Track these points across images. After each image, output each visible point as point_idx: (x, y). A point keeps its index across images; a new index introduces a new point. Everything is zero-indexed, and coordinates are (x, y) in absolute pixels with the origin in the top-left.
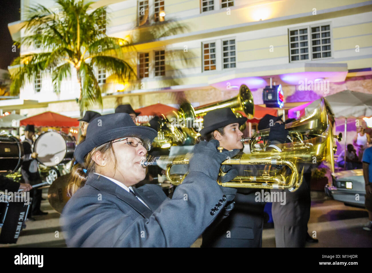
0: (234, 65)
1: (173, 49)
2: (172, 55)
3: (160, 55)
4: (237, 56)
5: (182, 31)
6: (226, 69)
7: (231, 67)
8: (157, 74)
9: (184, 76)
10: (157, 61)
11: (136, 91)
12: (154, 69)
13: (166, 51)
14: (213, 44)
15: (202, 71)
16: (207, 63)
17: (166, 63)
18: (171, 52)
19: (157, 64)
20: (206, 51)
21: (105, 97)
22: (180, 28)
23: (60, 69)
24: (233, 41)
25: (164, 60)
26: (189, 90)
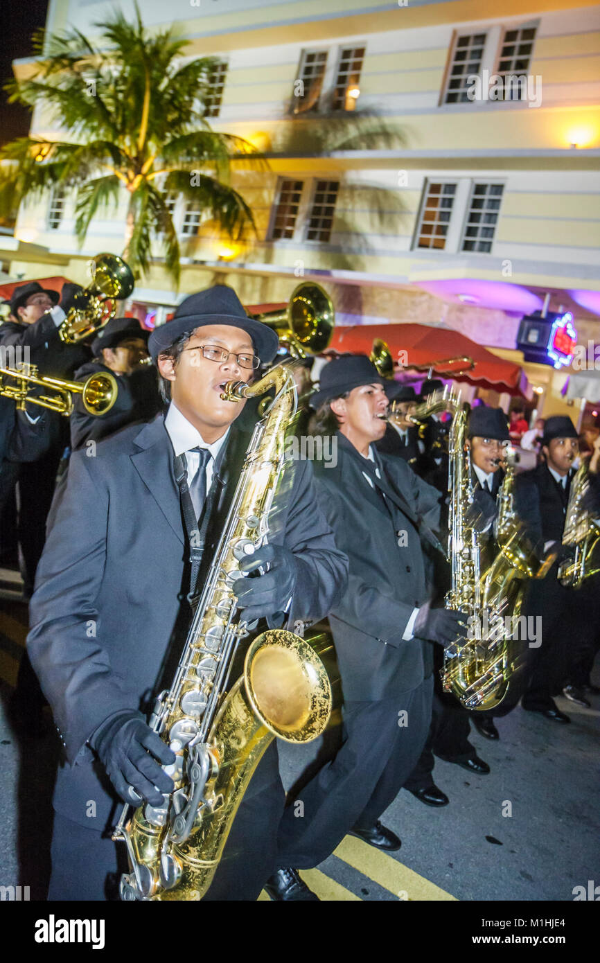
0: (486, 247)
1: (358, 183)
2: (352, 197)
3: (329, 190)
4: (501, 226)
5: (389, 145)
6: (468, 253)
7: (481, 250)
8: (311, 236)
9: (371, 252)
10: (318, 205)
11: (258, 266)
12: (308, 222)
13: (342, 184)
14: (451, 188)
15: (412, 248)
16: (427, 229)
17: (337, 214)
18: (352, 188)
19: (316, 211)
20: (432, 202)
21: (186, 268)
22: (386, 135)
23: (99, 185)
24: (498, 189)
25: (332, 205)
26: (372, 286)
